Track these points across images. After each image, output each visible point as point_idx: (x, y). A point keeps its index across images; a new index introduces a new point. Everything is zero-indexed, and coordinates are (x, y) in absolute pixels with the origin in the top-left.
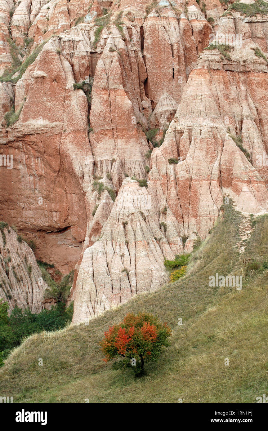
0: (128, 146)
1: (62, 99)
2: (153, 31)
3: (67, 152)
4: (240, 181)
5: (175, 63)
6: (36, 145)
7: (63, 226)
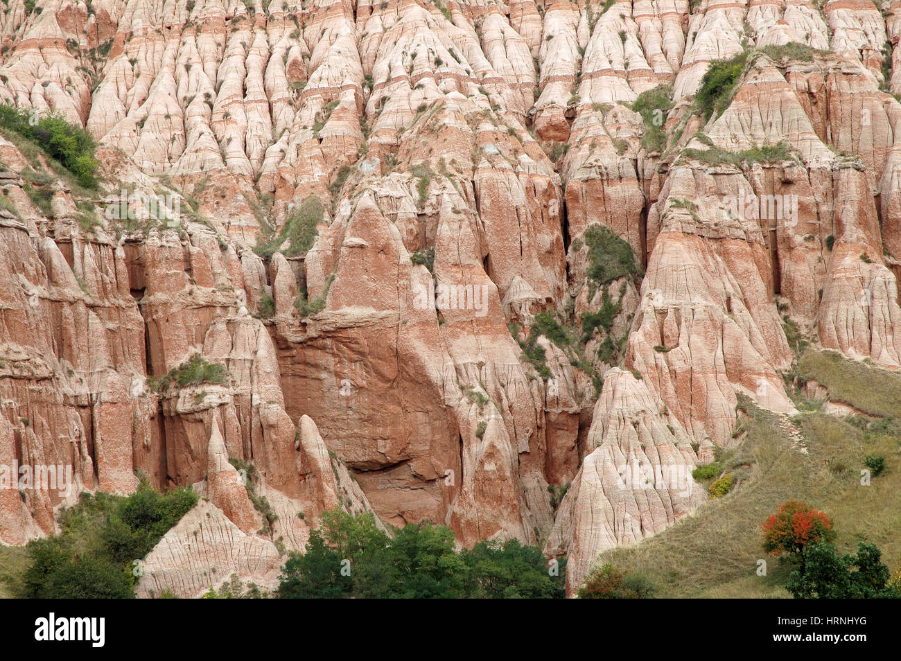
0: (496, 345)
1: (395, 277)
2: (491, 187)
3: (412, 351)
4: (755, 374)
5: (523, 234)
6: (357, 343)
7: (396, 458)
